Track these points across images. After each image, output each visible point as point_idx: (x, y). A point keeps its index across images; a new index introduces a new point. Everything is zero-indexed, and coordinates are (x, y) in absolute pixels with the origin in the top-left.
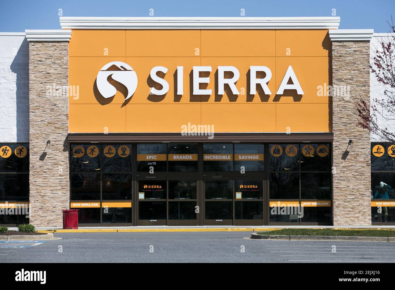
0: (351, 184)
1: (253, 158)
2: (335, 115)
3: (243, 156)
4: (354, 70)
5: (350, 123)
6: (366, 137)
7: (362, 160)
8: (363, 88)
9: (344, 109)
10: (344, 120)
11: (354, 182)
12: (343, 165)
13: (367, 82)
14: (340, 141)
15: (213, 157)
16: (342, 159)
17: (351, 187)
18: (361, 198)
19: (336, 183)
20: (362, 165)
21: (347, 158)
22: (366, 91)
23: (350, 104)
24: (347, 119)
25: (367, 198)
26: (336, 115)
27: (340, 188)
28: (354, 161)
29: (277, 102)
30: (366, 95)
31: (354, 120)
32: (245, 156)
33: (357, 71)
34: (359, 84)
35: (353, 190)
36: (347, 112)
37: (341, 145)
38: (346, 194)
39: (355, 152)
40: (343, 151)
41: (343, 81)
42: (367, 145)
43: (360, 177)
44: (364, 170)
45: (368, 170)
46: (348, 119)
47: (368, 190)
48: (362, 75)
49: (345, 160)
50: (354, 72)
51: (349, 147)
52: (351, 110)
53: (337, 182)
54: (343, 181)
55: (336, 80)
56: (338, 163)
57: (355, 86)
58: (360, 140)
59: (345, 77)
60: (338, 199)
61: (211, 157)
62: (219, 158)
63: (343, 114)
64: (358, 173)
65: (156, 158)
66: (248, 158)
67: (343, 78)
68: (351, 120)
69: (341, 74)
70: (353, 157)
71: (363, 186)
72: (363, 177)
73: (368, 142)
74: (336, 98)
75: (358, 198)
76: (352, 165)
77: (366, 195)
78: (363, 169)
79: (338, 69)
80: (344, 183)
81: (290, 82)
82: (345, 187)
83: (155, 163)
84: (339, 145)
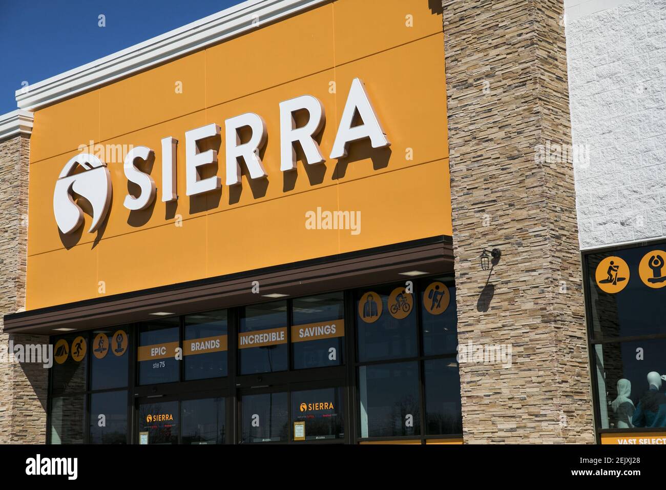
0: (505, 385)
1: (325, 332)
2: (456, 186)
3: (307, 330)
4: (496, 47)
5: (495, 201)
6: (535, 236)
7: (530, 305)
8: (522, 91)
9: (476, 165)
10: (478, 195)
11: (512, 376)
12: (482, 327)
13: (528, 70)
14: (471, 256)
15: (254, 339)
16: (479, 311)
17: (506, 392)
18: (534, 428)
19: (468, 383)
20: (531, 321)
21: (491, 305)
22: (527, 99)
23: (491, 145)
24: (485, 189)
25: (551, 427)
26: (459, 186)
27: (478, 397)
28: (508, 313)
29: (341, 180)
30: (529, 110)
31: (503, 191)
32: (310, 329)
33: (504, 48)
34: (508, 82)
35: (510, 403)
36: (484, 169)
37: (474, 268)
38: (494, 416)
39: (510, 285)
40: (480, 285)
41: (471, 85)
42: (539, 257)
43: (527, 360)
44: (538, 336)
45: (547, 335)
46: (488, 188)
47: (552, 399)
48: (517, 54)
49: (485, 310)
50: (497, 51)
51: (493, 272)
52: (493, 162)
53: (469, 380)
54: (483, 375)
55: (454, 87)
56: (470, 322)
57: (501, 90)
58: (520, 245)
59: (476, 72)
60: (475, 431)
61: (251, 339)
62: (265, 341)
63: (474, 177)
64: (521, 349)
65: (165, 352)
66: (316, 335)
67: (471, 76)
68: (496, 192)
69: (467, 66)
70: (505, 300)
71: (538, 389)
72: (537, 358)
73: (541, 249)
74: (458, 136)
75: (525, 427)
76: (504, 326)
77: (545, 415)
78: (533, 335)
79: (457, 57)
80: (486, 381)
81: (357, 120)
82: (489, 396)
83: (163, 363)
84: (470, 268)
